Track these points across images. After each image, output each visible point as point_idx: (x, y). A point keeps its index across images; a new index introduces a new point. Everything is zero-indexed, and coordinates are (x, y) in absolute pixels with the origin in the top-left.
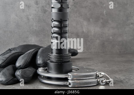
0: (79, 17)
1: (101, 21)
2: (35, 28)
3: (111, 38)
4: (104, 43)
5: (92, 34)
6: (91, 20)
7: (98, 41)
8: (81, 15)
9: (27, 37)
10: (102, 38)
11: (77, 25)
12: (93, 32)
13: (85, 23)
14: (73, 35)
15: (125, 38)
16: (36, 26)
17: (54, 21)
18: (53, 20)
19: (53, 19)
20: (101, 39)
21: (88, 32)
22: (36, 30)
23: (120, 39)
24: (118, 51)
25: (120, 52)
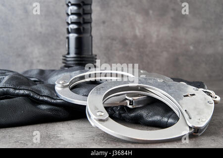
0: (127, 6)
1: (172, 14)
2: (39, 29)
3: (191, 48)
4: (177, 59)
5: (154, 41)
6: (151, 12)
7: (165, 55)
8: (131, 4)
9: (24, 47)
10: (173, 48)
11: (122, 22)
12: (155, 36)
13: (139, 19)
14: (114, 42)
15: (220, 48)
16: (41, 24)
17: (72, 5)
18: (70, 4)
19: (70, 2)
20: (171, 50)
21: (145, 36)
22: (41, 33)
23: (210, 51)
24: (206, 75)
25: (210, 76)
